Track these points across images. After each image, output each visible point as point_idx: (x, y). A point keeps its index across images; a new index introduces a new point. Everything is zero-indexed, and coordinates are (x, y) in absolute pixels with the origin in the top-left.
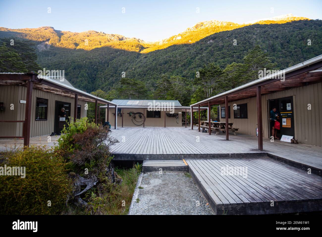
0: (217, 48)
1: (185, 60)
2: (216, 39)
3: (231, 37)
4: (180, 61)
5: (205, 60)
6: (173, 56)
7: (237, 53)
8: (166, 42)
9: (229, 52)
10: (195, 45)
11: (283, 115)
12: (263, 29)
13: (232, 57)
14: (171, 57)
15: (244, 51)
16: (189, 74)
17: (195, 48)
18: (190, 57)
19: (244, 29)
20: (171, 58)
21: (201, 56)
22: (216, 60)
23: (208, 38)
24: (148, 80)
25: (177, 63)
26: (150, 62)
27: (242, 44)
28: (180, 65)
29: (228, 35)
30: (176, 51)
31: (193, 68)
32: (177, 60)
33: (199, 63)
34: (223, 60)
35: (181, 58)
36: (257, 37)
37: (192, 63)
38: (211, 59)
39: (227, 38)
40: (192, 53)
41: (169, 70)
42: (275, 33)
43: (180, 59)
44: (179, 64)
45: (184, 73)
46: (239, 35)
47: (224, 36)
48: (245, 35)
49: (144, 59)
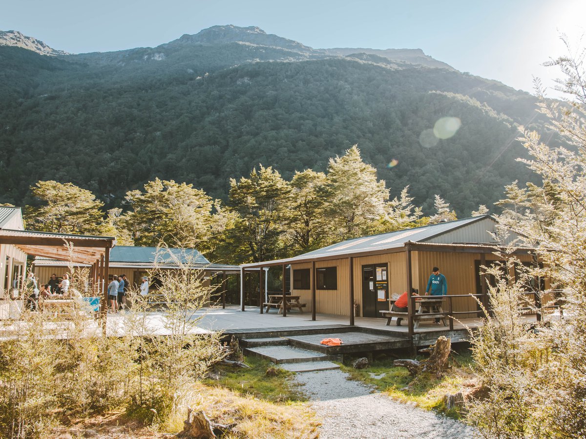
0: (261, 102)
1: (175, 122)
2: (259, 79)
3: (295, 80)
4: (160, 121)
5: (229, 127)
6: (139, 105)
7: (307, 119)
8: (121, 62)
9: (290, 114)
10: (203, 84)
11: (379, 285)
12: (365, 72)
13: (297, 129)
14: (132, 107)
15: (323, 117)
16: (184, 160)
17: (205, 92)
18: (190, 115)
19: (325, 65)
20: (135, 112)
21: (219, 117)
22: (257, 131)
23: (239, 72)
24: (57, 169)
25: (151, 126)
26: (66, 113)
27: (319, 100)
28: (158, 133)
29: (289, 73)
30: (150, 91)
31: (196, 146)
32: (150, 117)
33: (214, 134)
34: (274, 133)
35: (164, 113)
36: (352, 89)
37: (195, 133)
38: (246, 127)
39: (285, 80)
40: (193, 104)
41: (126, 144)
42: (390, 87)
43: (159, 116)
44: (156, 130)
45: (170, 156)
46: (313, 77)
47: (279, 74)
48: (328, 81)
49: (48, 101)
